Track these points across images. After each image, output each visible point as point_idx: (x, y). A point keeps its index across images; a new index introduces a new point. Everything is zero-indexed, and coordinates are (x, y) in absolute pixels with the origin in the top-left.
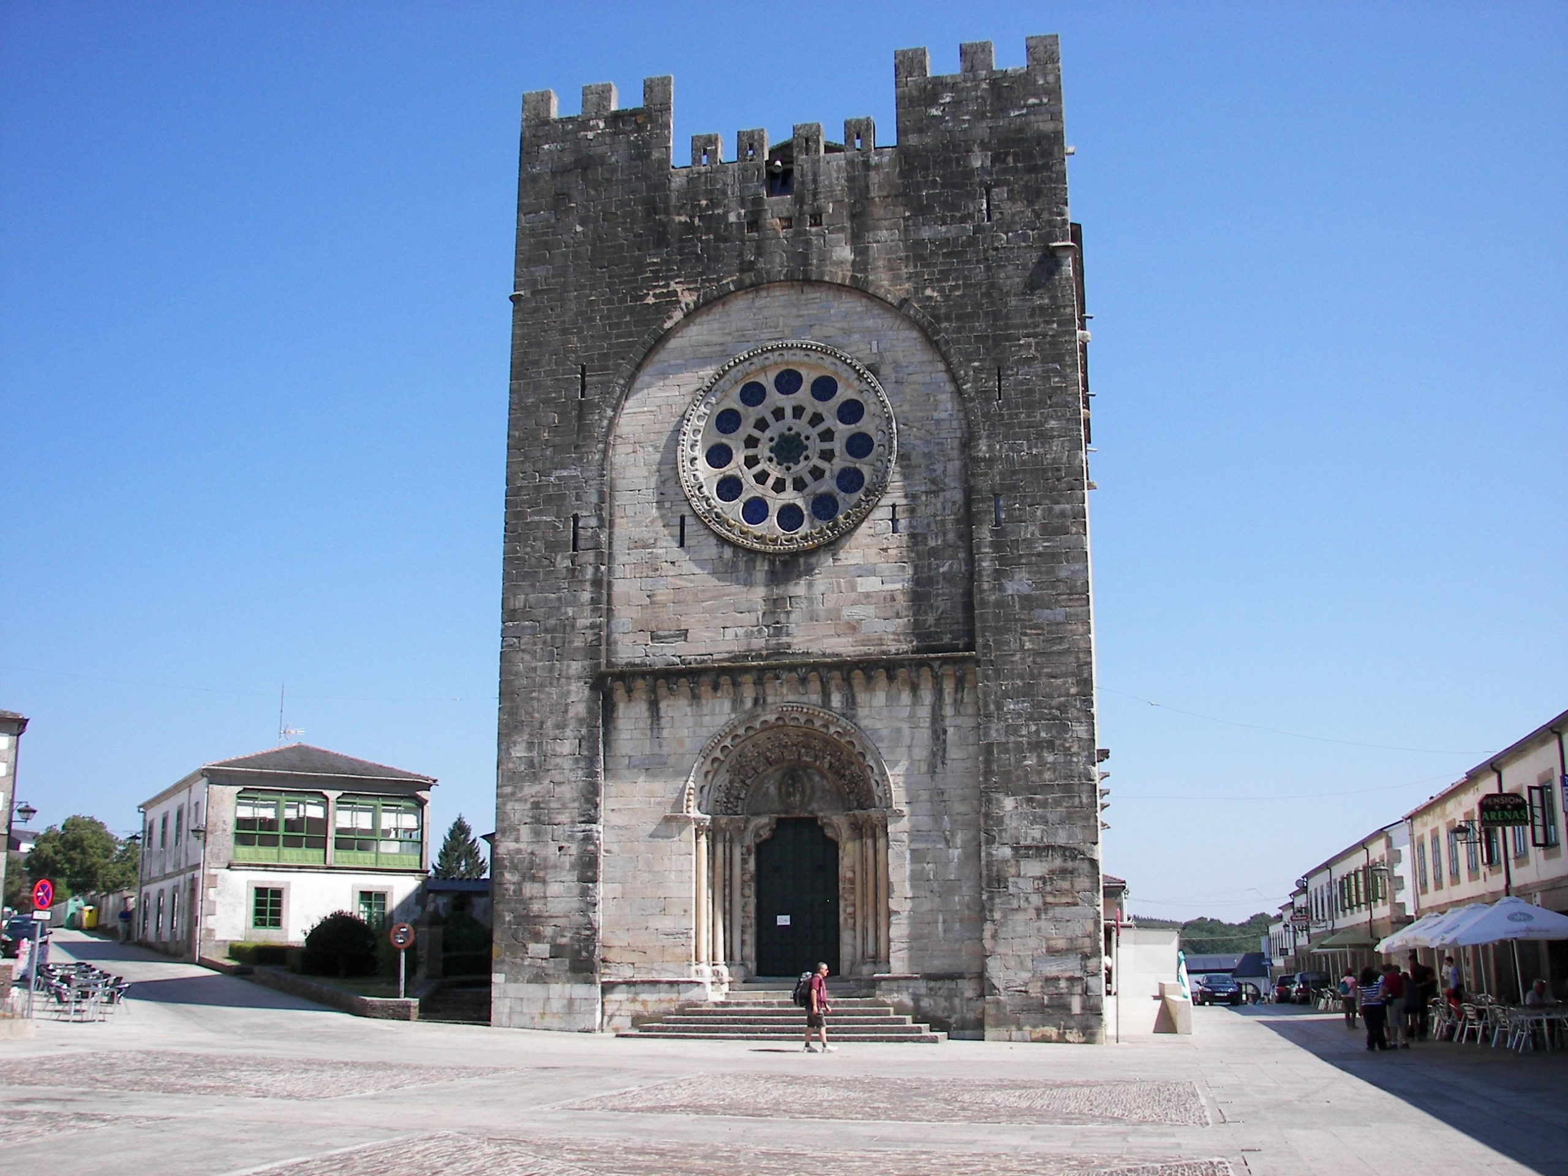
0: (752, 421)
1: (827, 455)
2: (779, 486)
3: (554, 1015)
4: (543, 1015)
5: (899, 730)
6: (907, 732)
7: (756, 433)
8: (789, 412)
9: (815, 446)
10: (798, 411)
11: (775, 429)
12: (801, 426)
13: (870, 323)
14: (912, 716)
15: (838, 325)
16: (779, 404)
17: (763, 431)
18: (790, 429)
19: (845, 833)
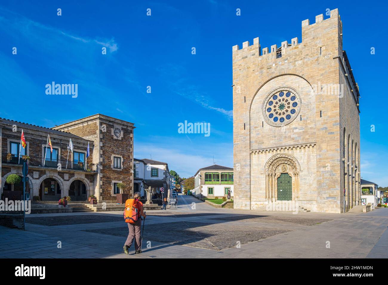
0: (275, 103)
1: (289, 107)
2: (280, 114)
3: (243, 207)
4: (242, 207)
5: (302, 157)
6: (303, 157)
7: (276, 105)
8: (282, 100)
9: (286, 106)
10: (283, 100)
11: (279, 103)
12: (284, 102)
13: (297, 80)
14: (304, 154)
15: (290, 82)
16: (280, 99)
17: (277, 104)
18: (282, 103)
19: (293, 175)
